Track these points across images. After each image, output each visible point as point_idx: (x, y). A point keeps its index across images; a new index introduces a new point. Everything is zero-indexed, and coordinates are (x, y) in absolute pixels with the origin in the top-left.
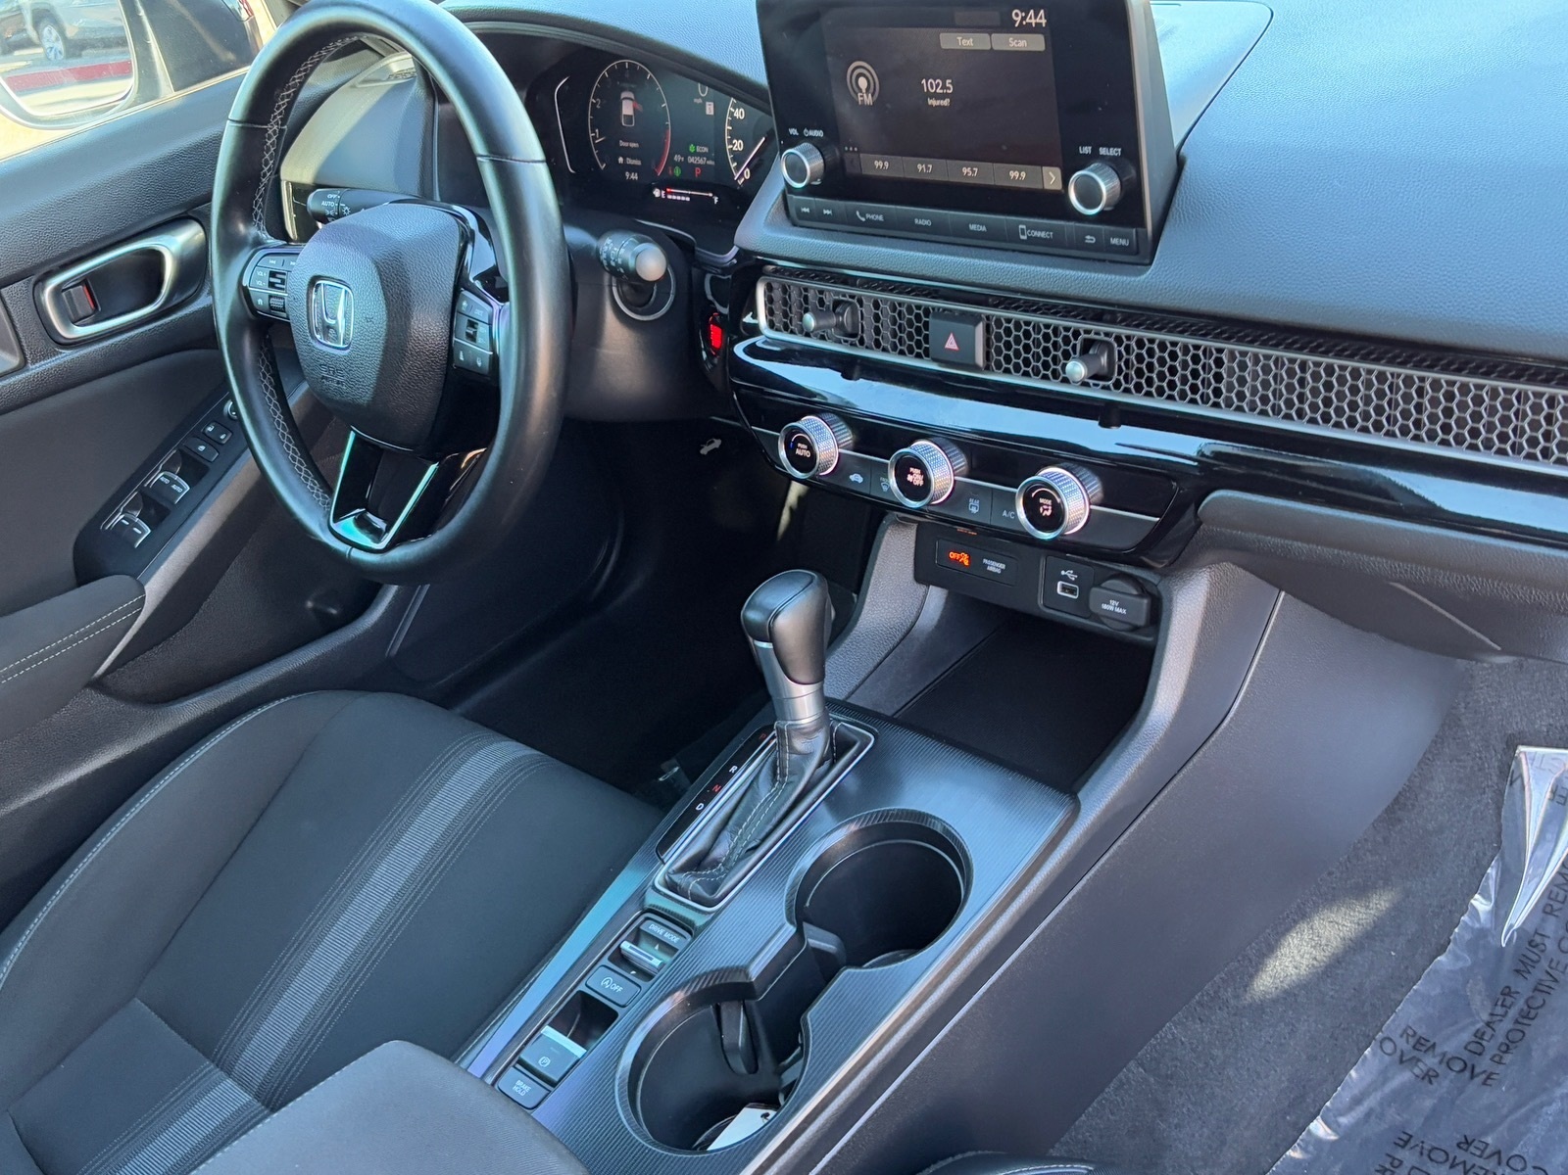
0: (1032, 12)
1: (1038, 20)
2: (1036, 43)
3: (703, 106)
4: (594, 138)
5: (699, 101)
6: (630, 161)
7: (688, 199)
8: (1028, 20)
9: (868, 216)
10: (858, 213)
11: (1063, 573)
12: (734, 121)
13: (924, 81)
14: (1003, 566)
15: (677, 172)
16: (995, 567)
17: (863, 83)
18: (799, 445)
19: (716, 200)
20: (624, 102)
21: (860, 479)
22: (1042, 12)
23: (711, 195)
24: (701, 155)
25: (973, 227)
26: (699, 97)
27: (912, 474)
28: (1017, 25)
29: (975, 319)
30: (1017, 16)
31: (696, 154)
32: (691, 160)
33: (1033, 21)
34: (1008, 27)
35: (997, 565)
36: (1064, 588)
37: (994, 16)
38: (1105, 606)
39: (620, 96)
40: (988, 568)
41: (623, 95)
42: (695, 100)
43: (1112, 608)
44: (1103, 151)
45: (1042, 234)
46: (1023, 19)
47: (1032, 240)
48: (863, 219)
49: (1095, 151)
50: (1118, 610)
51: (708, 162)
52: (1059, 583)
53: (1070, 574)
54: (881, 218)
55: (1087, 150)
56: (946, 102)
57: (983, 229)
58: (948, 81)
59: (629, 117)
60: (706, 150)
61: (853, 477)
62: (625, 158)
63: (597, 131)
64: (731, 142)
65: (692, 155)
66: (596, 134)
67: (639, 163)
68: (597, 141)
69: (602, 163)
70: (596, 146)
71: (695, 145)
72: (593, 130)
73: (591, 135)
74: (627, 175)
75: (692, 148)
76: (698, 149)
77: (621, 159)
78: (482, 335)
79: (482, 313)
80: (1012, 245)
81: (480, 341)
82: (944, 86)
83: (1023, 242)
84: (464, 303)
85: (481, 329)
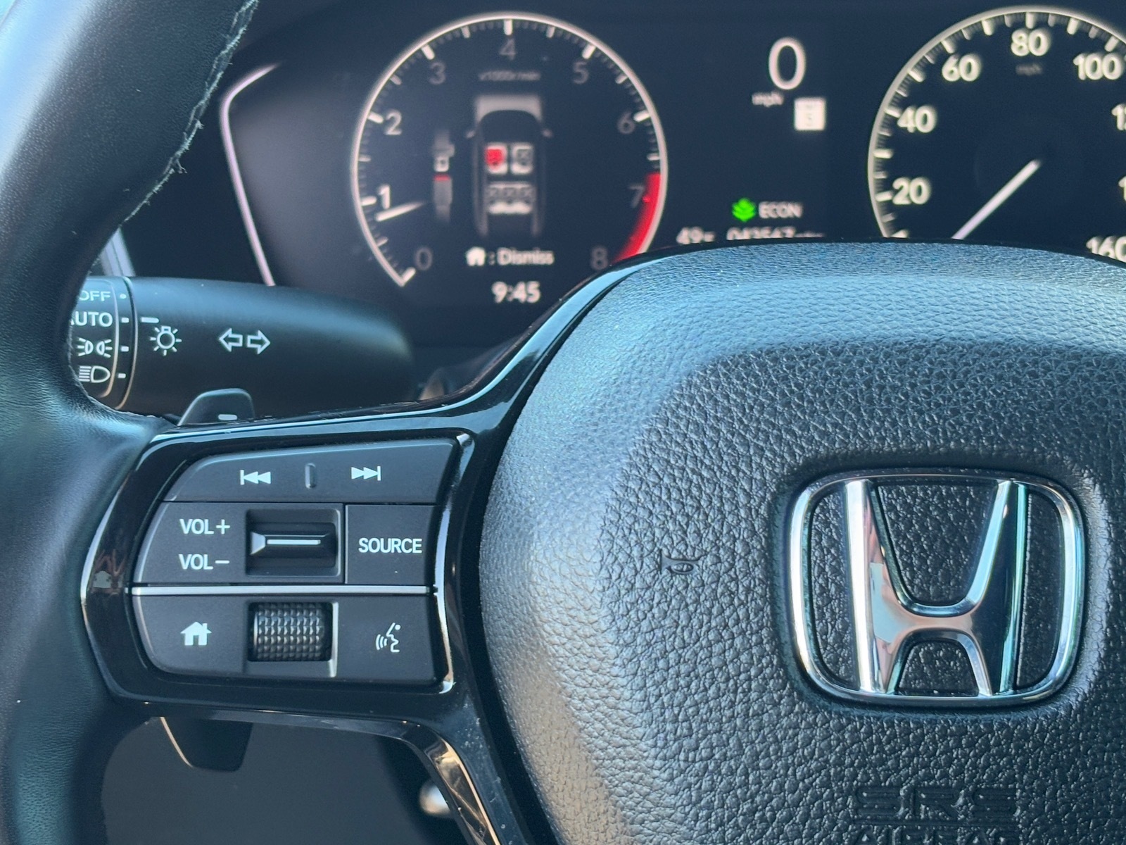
3: (786, 112)
4: (378, 207)
5: (773, 100)
6: (508, 257)
12: (898, 139)
24: (777, 224)
26: (769, 88)
31: (756, 222)
32: (737, 236)
42: (760, 99)
60: (793, 210)
62: (491, 248)
63: (385, 191)
64: (886, 186)
65: (741, 225)
66: (379, 199)
67: (543, 258)
68: (382, 217)
69: (401, 269)
70: (381, 229)
71: (756, 201)
72: (370, 188)
73: (362, 203)
74: (500, 290)
75: (743, 210)
76: (766, 210)
77: (476, 256)
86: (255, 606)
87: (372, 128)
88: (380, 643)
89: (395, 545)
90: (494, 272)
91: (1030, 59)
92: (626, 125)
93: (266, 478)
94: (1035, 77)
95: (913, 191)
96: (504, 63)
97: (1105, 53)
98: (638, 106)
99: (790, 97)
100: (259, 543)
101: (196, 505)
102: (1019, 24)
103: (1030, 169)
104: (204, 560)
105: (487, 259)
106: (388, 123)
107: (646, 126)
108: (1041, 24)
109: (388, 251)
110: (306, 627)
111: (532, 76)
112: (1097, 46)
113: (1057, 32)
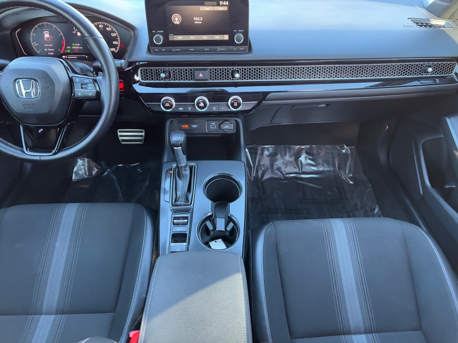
0: (225, 2)
1: (226, 4)
2: (226, 9)
3: (76, 33)
4: (34, 44)
5: (75, 32)
6: (50, 50)
7: (76, 57)
8: (224, 4)
9: (176, 50)
10: (173, 49)
11: (212, 123)
13: (194, 18)
14: (197, 126)
15: (69, 51)
16: (194, 126)
17: (177, 19)
18: (166, 104)
19: (87, 57)
20: (45, 34)
21: (182, 109)
22: (227, 2)
23: (85, 56)
24: (77, 46)
25: (206, 49)
26: (74, 31)
27: (201, 104)
28: (221, 5)
29: (205, 70)
30: (221, 3)
31: (75, 46)
32: (73, 48)
33: (225, 4)
34: (218, 5)
35: (195, 126)
36: (212, 127)
37: (215, 3)
39: (43, 32)
40: (193, 127)
41: (45, 32)
42: (73, 32)
43: (226, 127)
44: (239, 31)
45: (224, 49)
46: (223, 3)
47: (221, 51)
48: (174, 51)
49: (238, 31)
50: (227, 127)
51: (80, 48)
52: (211, 126)
53: (213, 123)
54: (180, 50)
55: (236, 31)
56: (201, 23)
57: (208, 50)
58: (201, 18)
59: (48, 38)
60: (79, 45)
61: (180, 109)
62: (47, 49)
63: (35, 42)
65: (74, 46)
66: (34, 43)
67: (53, 50)
69: (38, 51)
70: (35, 47)
71: (75, 44)
72: (33, 42)
73: (33, 44)
74: (49, 53)
75: (73, 45)
76: (76, 45)
77: (46, 50)
78: (90, 87)
79: (88, 81)
80: (215, 52)
81: (90, 88)
82: (200, 19)
83: (219, 51)
84: (77, 80)
85: (89, 85)
87: (32, 35)
91: (101, 28)
92: (59, 35)
94: (102, 30)
96: (45, 28)
97: (109, 28)
98: (60, 33)
99: (77, 32)
102: (100, 24)
106: (34, 35)
107: (62, 35)
108: (102, 24)
109: (36, 49)
111: (48, 29)
112: (108, 27)
113: (104, 25)
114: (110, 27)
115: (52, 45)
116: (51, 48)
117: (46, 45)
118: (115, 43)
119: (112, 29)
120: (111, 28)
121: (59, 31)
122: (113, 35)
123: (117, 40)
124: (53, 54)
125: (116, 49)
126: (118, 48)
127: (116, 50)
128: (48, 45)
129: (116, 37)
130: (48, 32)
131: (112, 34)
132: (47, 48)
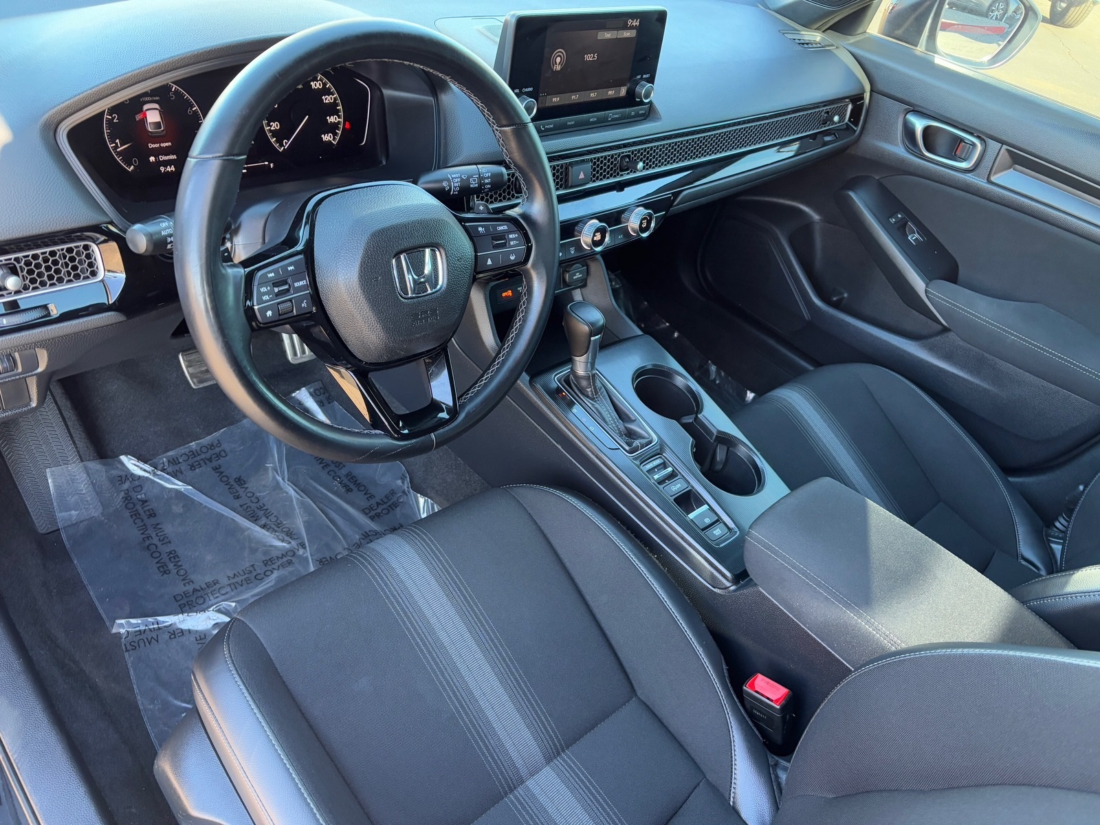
0: (635, 20)
4: (116, 147)
6: (163, 158)
8: (633, 23)
9: (546, 127)
10: (541, 127)
13: (586, 56)
17: (558, 60)
19: (272, 165)
20: (148, 113)
23: (266, 163)
25: (591, 120)
27: (596, 236)
28: (629, 26)
30: (630, 22)
33: (635, 24)
34: (625, 27)
37: (622, 23)
38: (574, 278)
39: (142, 108)
41: (146, 107)
44: (644, 76)
45: (617, 116)
47: (613, 120)
48: (543, 129)
49: (642, 76)
50: (579, 276)
54: (552, 126)
55: (639, 77)
57: (595, 119)
58: (595, 54)
59: (157, 125)
62: (156, 156)
63: (118, 141)
64: (268, 125)
66: (117, 144)
67: (174, 157)
68: (118, 150)
69: (129, 166)
70: (119, 154)
72: (113, 142)
73: (111, 146)
74: (162, 169)
77: (152, 159)
78: (513, 239)
79: (506, 227)
80: (603, 124)
81: (512, 243)
82: (594, 57)
83: (610, 121)
84: (480, 229)
85: (511, 236)
86: (279, 304)
87: (108, 120)
88: (303, 305)
89: (301, 283)
90: (160, 163)
92: (190, 112)
93: (273, 274)
95: (275, 126)
96: (147, 95)
97: (317, 81)
98: (192, 106)
100: (276, 290)
101: (261, 285)
103: (307, 117)
104: (267, 296)
105: (156, 160)
106: (114, 118)
107: (195, 112)
109: (123, 160)
110: (289, 304)
111: (157, 98)
112: (315, 79)
114: (320, 80)
115: (169, 144)
116: (166, 151)
117: (151, 146)
118: (332, 119)
119: (325, 85)
120: (322, 82)
121: (187, 100)
122: (327, 99)
123: (336, 113)
124: (174, 169)
125: (335, 134)
126: (339, 132)
127: (334, 139)
128: (157, 145)
129: (335, 104)
130: (157, 106)
131: (323, 97)
132: (156, 152)
